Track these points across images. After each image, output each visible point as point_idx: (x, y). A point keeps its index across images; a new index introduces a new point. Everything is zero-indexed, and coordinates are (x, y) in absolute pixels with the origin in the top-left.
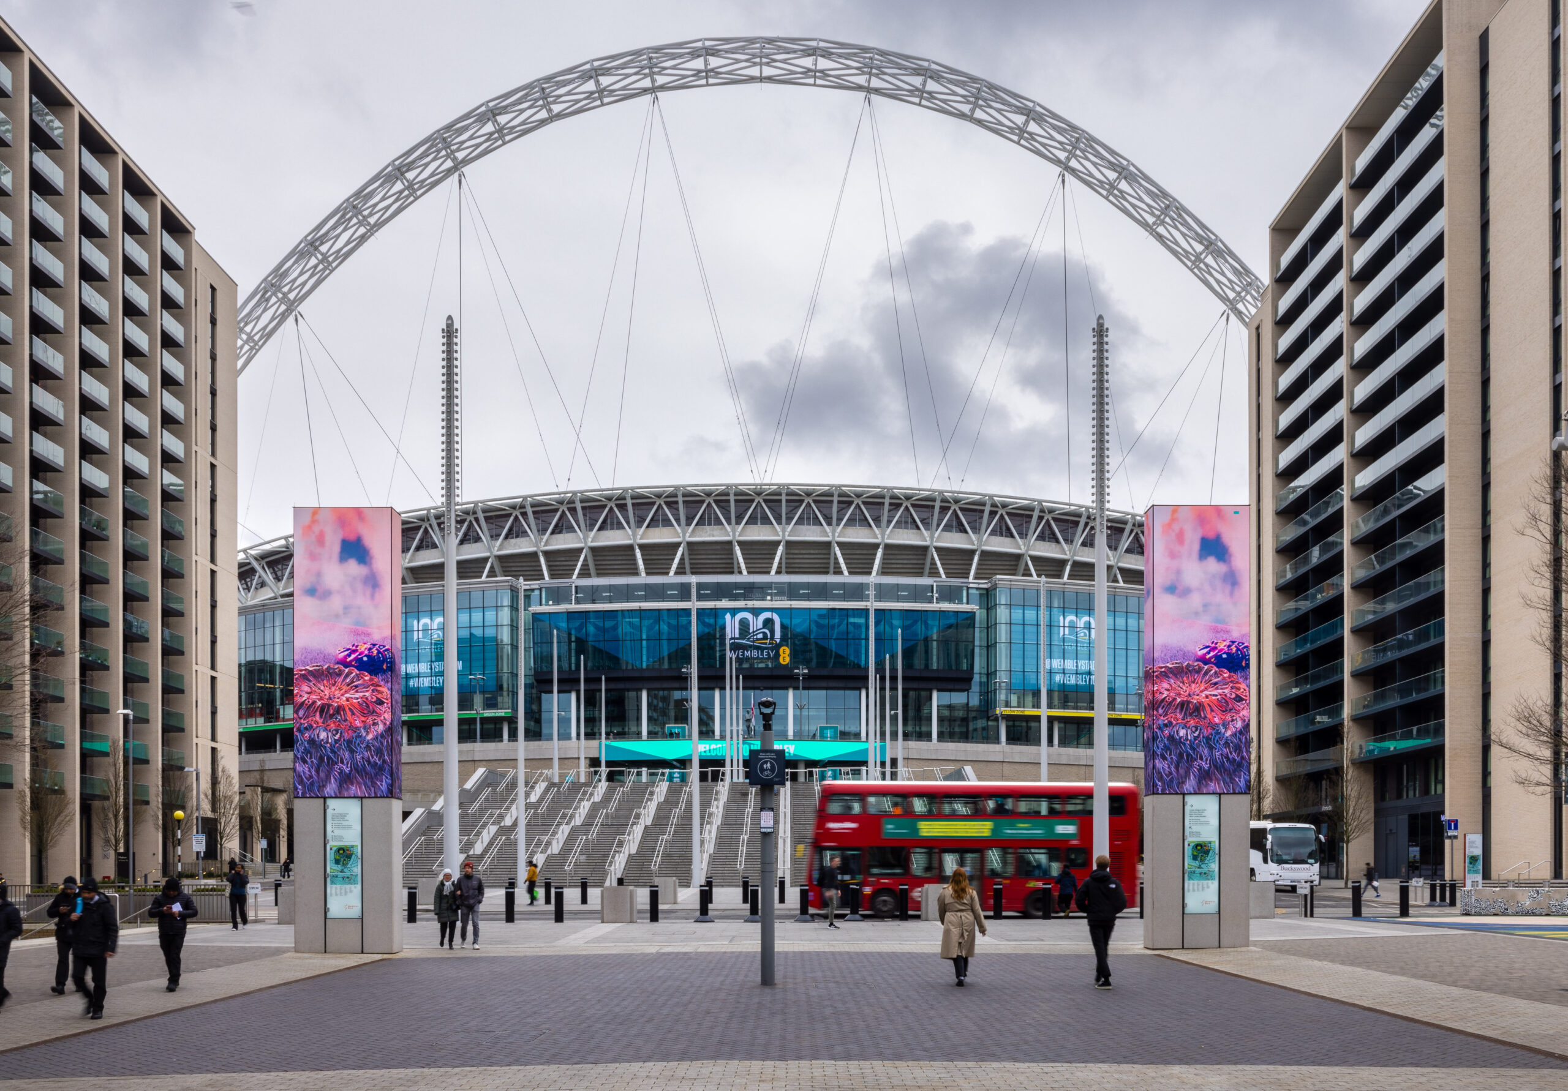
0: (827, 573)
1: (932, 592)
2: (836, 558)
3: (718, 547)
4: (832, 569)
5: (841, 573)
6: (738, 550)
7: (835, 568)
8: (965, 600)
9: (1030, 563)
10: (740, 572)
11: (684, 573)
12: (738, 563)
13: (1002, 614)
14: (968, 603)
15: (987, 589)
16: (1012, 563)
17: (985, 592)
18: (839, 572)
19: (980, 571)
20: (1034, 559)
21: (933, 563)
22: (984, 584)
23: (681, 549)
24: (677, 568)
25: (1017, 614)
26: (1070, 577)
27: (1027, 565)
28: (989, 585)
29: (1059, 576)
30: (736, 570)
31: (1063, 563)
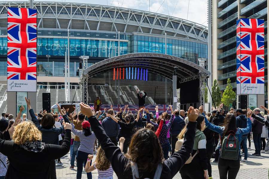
0: (83, 29)
1: (116, 36)
2: (86, 25)
3: (52, 20)
4: (85, 28)
5: (88, 29)
6: (57, 21)
7: (86, 27)
8: (125, 38)
9: (141, 29)
10: (58, 28)
11: (41, 27)
12: (58, 25)
13: (135, 43)
14: (125, 39)
15: (131, 36)
16: (136, 28)
17: (130, 36)
18: (87, 29)
19: (127, 30)
20: (142, 27)
21: (114, 27)
22: (130, 34)
23: (41, 20)
24: (40, 26)
25: (139, 43)
26: (152, 33)
27: (140, 29)
28: (131, 34)
29: (149, 32)
30: (57, 27)
31: (150, 29)
